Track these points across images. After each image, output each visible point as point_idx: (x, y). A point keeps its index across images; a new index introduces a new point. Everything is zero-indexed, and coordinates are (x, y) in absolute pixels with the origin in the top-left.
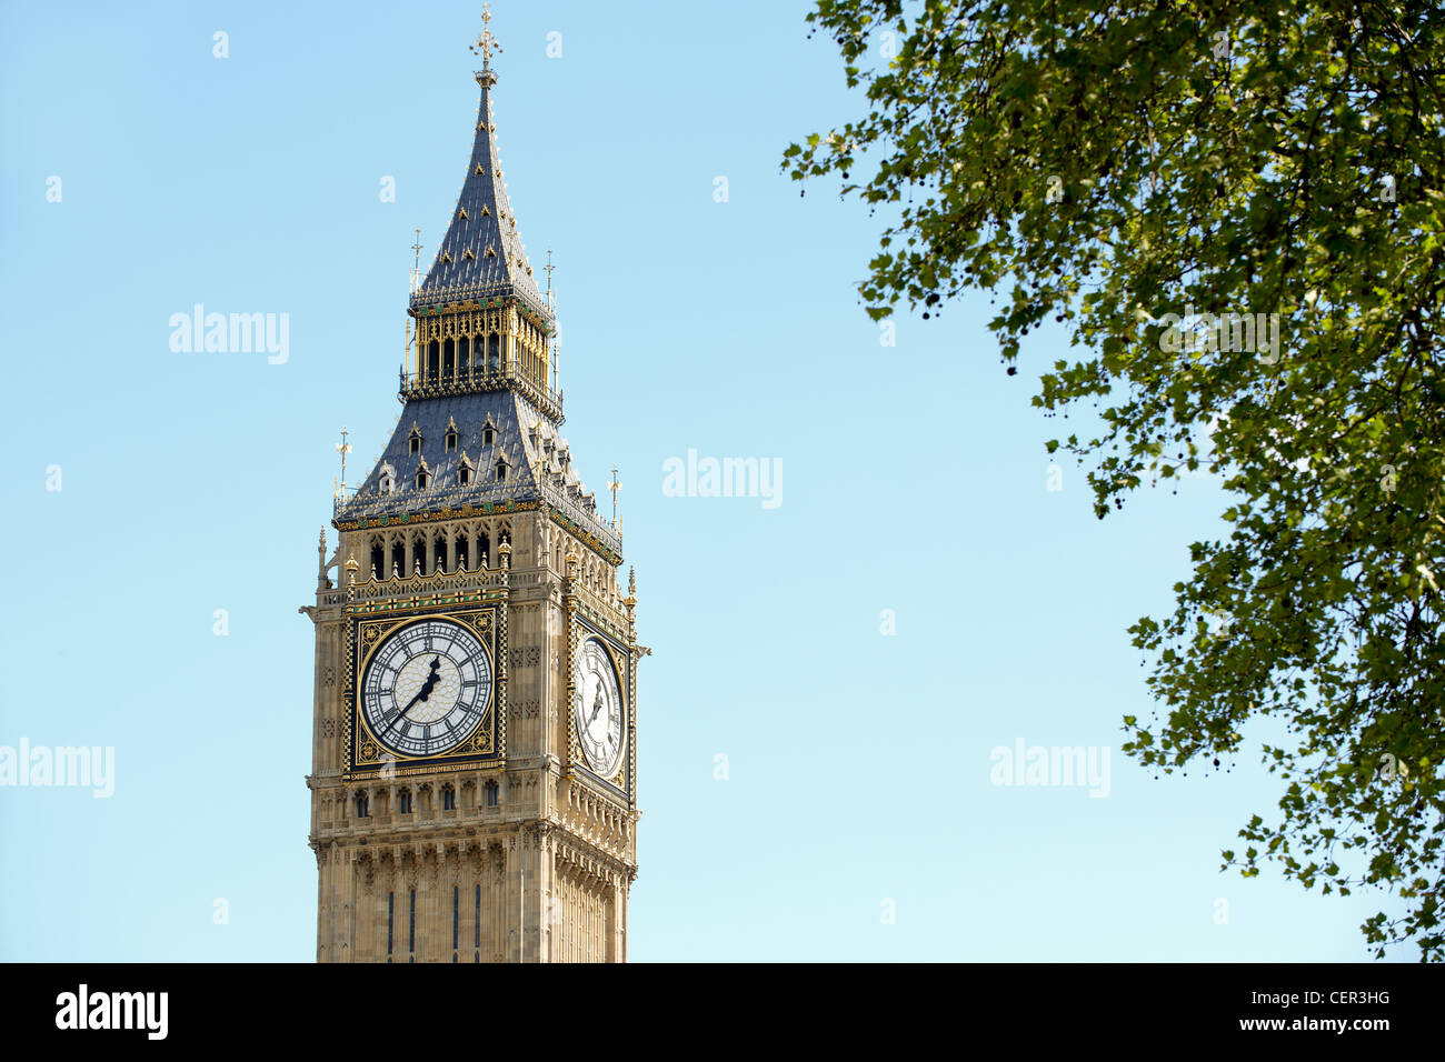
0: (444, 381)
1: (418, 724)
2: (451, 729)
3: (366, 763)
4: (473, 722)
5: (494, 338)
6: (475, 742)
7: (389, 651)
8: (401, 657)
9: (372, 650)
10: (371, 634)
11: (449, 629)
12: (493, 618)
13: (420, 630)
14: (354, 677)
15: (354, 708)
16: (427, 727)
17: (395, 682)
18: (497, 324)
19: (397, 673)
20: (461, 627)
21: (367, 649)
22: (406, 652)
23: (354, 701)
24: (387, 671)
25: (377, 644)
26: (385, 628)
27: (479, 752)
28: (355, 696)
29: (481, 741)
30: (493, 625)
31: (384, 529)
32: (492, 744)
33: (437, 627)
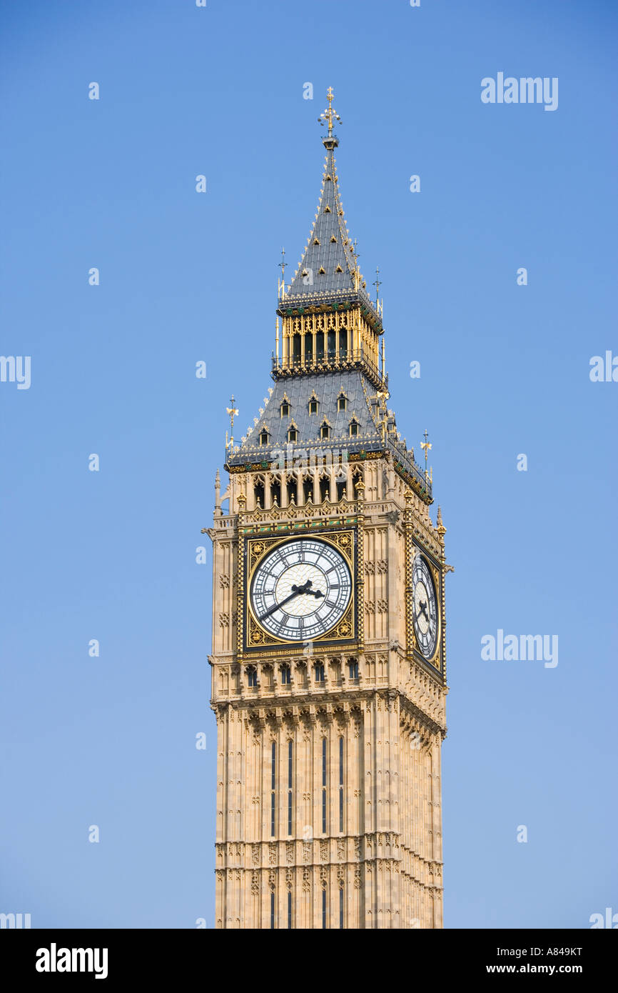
0: (306, 363)
1: (295, 617)
2: (320, 621)
3: (255, 645)
4: (337, 615)
5: (343, 332)
6: (339, 630)
7: (271, 562)
8: (280, 566)
9: (259, 560)
10: (258, 549)
11: (317, 547)
12: (352, 537)
13: (295, 546)
14: (245, 581)
15: (245, 604)
16: (301, 618)
17: (276, 585)
18: (346, 322)
19: (277, 578)
20: (327, 544)
21: (254, 559)
22: (284, 563)
23: (245, 599)
24: (270, 577)
25: (262, 556)
26: (269, 544)
27: (343, 638)
28: (245, 596)
29: (345, 629)
30: (353, 543)
31: (264, 472)
32: (353, 631)
33: (308, 545)
